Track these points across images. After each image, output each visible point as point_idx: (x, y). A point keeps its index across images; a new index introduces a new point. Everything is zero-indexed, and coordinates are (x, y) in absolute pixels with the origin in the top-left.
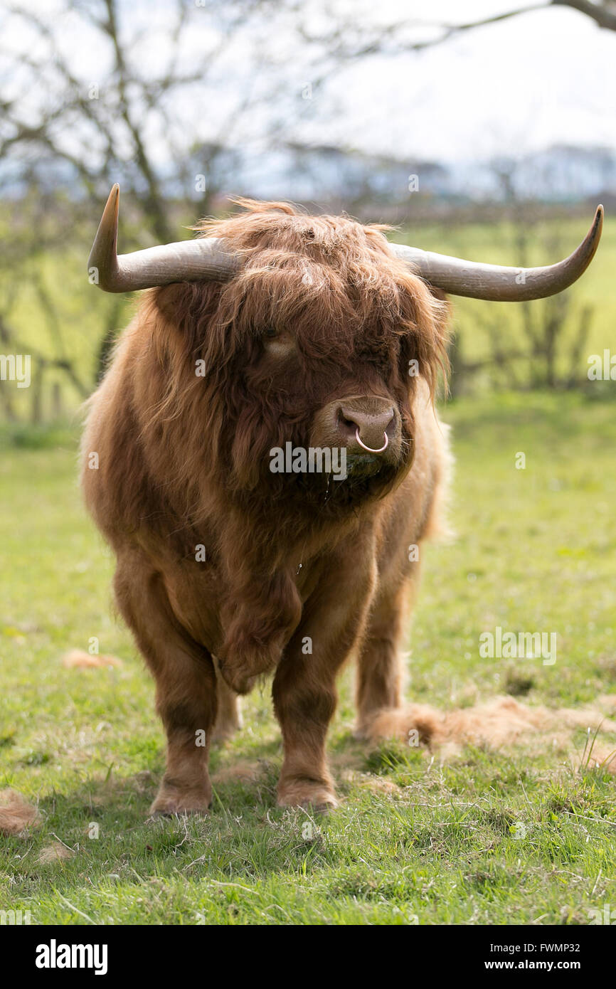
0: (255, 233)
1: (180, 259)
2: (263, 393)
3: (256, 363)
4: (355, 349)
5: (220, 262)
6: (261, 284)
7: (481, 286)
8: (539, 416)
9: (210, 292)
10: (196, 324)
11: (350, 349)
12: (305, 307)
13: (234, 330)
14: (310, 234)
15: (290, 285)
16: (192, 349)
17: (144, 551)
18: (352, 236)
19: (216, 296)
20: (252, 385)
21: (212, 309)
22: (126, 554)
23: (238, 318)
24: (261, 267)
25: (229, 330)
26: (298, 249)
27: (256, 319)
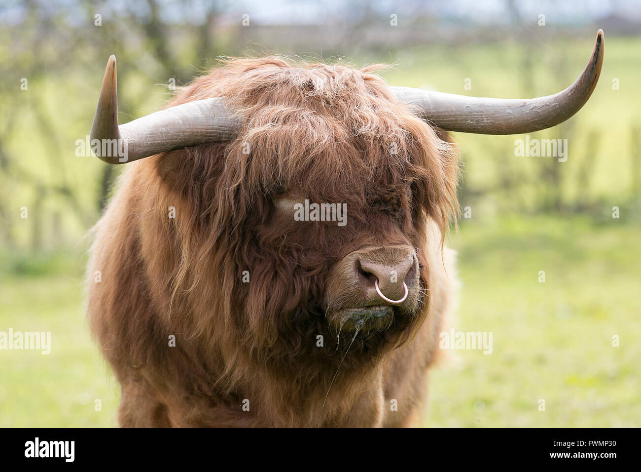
0: (255, 90)
1: (181, 122)
2: (276, 249)
3: (269, 221)
4: (367, 199)
5: (222, 123)
6: (266, 142)
7: (486, 121)
8: (545, 242)
9: (212, 157)
10: (201, 189)
11: (362, 199)
12: (313, 161)
13: (243, 191)
14: (310, 86)
15: (295, 142)
16: (199, 214)
17: (148, 384)
18: (350, 82)
19: (221, 159)
20: (264, 244)
21: (217, 172)
22: (130, 386)
23: (246, 179)
24: (263, 125)
25: (237, 191)
26: (299, 103)
27: (264, 178)
